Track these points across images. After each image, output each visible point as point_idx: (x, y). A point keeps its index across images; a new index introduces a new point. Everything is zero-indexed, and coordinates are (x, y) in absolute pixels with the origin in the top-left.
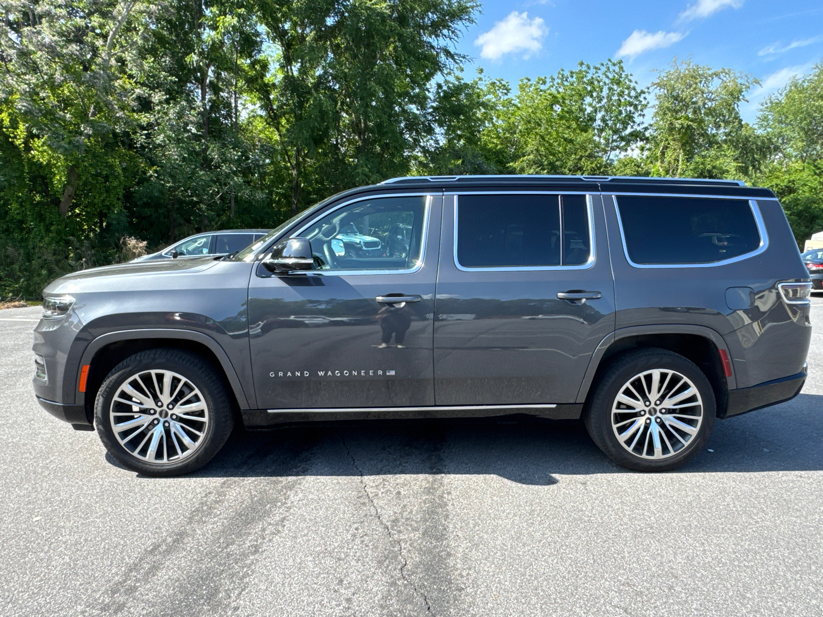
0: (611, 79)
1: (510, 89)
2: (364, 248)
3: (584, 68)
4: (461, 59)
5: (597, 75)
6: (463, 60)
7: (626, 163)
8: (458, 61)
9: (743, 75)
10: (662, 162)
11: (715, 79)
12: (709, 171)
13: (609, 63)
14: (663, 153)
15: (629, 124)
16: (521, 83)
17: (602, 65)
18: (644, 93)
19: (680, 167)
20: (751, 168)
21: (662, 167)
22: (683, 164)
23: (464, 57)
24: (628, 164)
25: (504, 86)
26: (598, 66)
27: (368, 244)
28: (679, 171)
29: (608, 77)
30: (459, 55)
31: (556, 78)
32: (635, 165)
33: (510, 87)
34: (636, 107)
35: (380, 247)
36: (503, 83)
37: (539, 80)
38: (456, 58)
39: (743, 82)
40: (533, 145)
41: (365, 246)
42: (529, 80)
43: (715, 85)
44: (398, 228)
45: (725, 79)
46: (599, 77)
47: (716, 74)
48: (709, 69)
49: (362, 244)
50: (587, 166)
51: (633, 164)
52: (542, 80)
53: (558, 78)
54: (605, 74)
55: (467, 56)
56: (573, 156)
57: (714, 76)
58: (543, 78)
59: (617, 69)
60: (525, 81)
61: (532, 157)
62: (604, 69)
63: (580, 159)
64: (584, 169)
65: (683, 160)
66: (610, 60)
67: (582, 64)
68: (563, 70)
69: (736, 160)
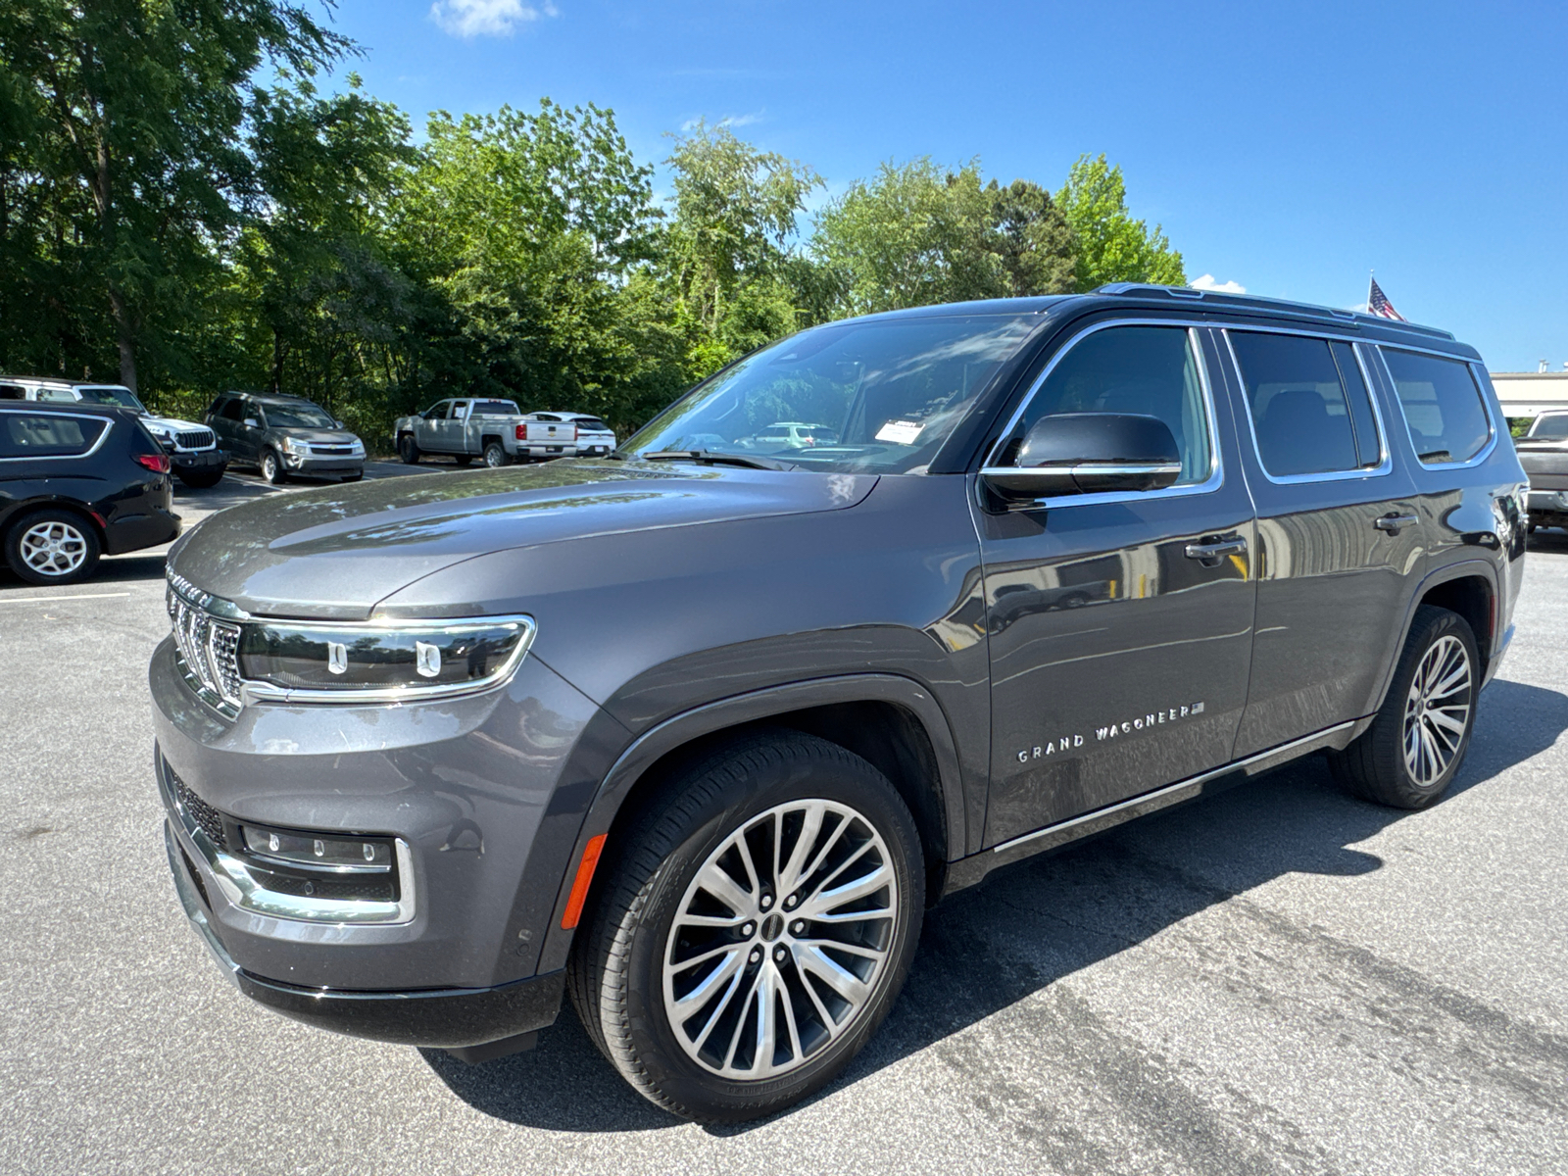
0: (595, 141)
1: (410, 130)
2: (179, 448)
3: (551, 113)
4: (338, 45)
5: (568, 127)
6: (343, 49)
7: (636, 295)
8: (330, 49)
9: (800, 166)
10: (687, 297)
11: (761, 168)
12: (762, 319)
13: (591, 110)
14: (687, 283)
15: (622, 226)
16: (431, 120)
17: (579, 111)
18: (646, 173)
19: (717, 308)
20: (815, 316)
21: (686, 306)
22: (721, 304)
23: (344, 43)
24: (641, 297)
25: (398, 120)
26: (572, 112)
27: (187, 439)
28: (716, 314)
29: (588, 136)
30: (333, 37)
31: (496, 120)
32: (653, 300)
33: (409, 125)
34: (632, 194)
35: (213, 446)
36: (398, 114)
37: (467, 119)
38: (326, 40)
39: (801, 178)
40: (475, 246)
41: (180, 442)
42: (448, 117)
43: (761, 176)
44: (238, 403)
45: (774, 169)
46: (572, 133)
47: (762, 160)
48: (754, 150)
49: (173, 437)
50: (579, 295)
51: (649, 298)
52: (474, 120)
53: (500, 120)
54: (582, 128)
55: (353, 41)
56: (552, 276)
57: (759, 163)
58: (476, 117)
59: (603, 122)
60: (440, 118)
61: (478, 269)
62: (581, 119)
63: (564, 281)
64: (574, 300)
65: (721, 298)
66: (591, 106)
67: (548, 103)
68: (509, 108)
69: (793, 302)
